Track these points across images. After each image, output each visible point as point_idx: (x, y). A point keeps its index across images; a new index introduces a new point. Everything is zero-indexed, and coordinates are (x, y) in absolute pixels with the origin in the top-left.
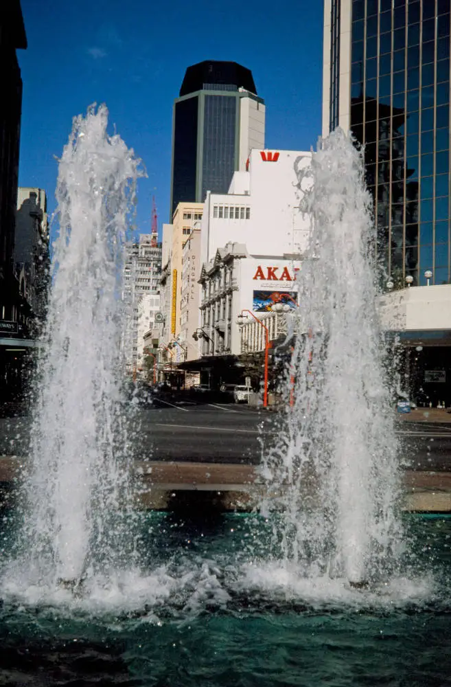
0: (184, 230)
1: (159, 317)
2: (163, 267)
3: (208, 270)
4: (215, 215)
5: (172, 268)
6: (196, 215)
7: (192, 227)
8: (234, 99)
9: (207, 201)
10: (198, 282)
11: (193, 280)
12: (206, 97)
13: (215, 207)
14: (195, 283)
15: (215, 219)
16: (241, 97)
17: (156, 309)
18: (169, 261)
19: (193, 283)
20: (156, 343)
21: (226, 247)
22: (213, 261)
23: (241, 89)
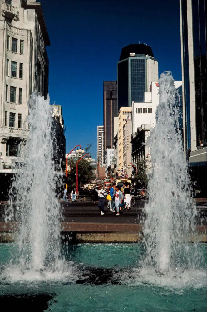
0: (123, 119)
1: (114, 159)
2: (115, 137)
3: (134, 137)
4: (137, 112)
5: (119, 136)
6: (128, 113)
7: (127, 118)
8: (144, 60)
9: (132, 106)
10: (130, 142)
11: (128, 142)
12: (131, 60)
13: (137, 109)
14: (129, 143)
15: (137, 114)
16: (147, 59)
17: (112, 155)
18: (117, 134)
19: (128, 143)
20: (113, 170)
21: (142, 126)
22: (136, 133)
23: (147, 56)
